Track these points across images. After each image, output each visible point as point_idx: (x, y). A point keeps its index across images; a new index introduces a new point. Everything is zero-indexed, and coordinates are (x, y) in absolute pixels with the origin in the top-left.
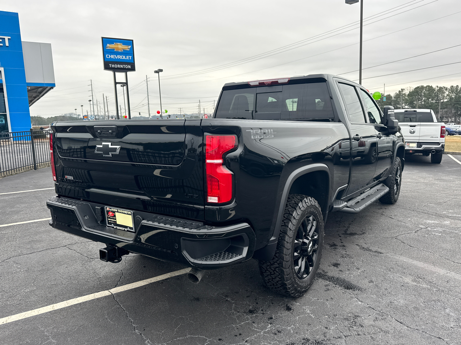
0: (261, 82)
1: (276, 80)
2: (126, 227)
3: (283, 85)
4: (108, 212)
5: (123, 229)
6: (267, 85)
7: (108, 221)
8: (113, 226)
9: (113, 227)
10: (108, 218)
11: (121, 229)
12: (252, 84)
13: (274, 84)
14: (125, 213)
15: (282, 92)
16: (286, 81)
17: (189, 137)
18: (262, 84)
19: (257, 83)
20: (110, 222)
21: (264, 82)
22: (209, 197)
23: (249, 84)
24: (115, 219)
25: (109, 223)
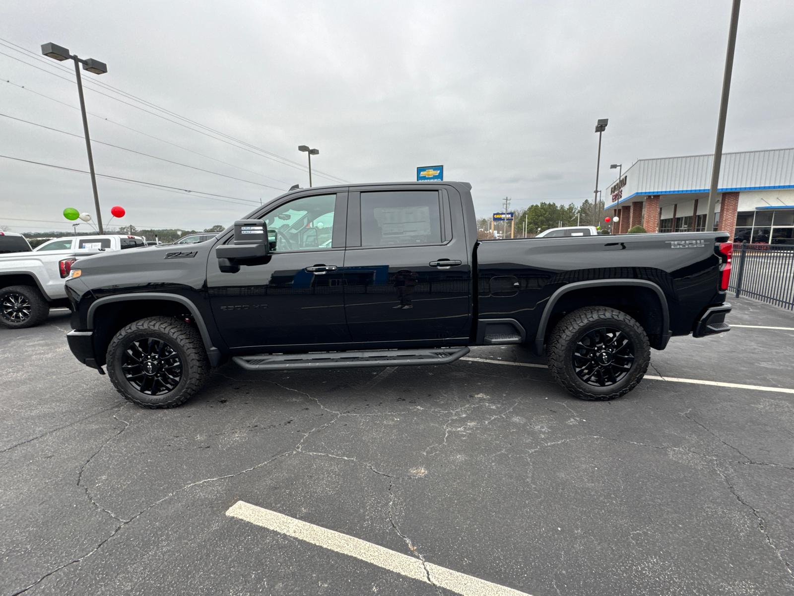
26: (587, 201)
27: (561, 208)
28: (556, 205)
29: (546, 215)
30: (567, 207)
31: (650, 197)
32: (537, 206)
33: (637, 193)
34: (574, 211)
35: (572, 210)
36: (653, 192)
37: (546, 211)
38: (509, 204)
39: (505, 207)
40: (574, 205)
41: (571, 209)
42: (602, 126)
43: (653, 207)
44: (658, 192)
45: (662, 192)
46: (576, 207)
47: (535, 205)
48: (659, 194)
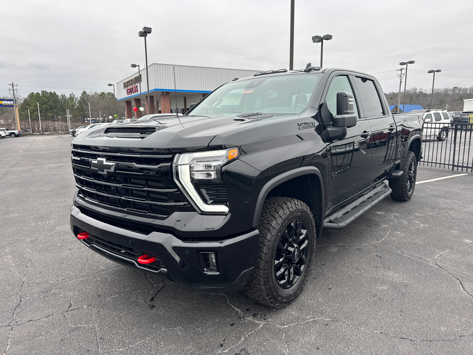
26: (84, 92)
27: (63, 97)
28: (57, 94)
29: (49, 103)
30: (68, 96)
31: (163, 93)
32: (38, 94)
33: (156, 89)
34: (75, 100)
35: (73, 100)
36: (166, 90)
37: (49, 100)
38: (17, 90)
39: (12, 93)
40: (74, 95)
41: (72, 98)
42: (145, 32)
43: (166, 100)
44: (169, 90)
45: (171, 90)
46: (76, 97)
47: (35, 93)
48: (170, 91)
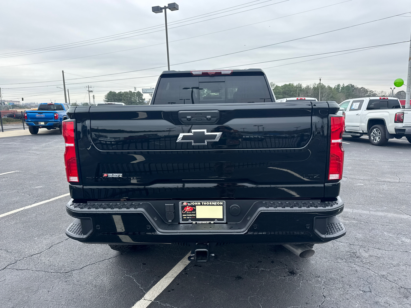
0: (204, 72)
1: (220, 71)
2: (213, 219)
3: (225, 76)
4: (184, 207)
5: (208, 223)
6: (210, 75)
7: (183, 217)
8: (190, 221)
9: (191, 223)
10: (182, 214)
11: (204, 223)
12: (194, 73)
13: (218, 74)
14: (213, 205)
15: (225, 82)
16: (230, 72)
17: (316, 119)
18: (205, 74)
19: (201, 73)
20: (185, 218)
21: (207, 73)
22: (331, 175)
23: (192, 73)
24: (195, 214)
25: (183, 220)
